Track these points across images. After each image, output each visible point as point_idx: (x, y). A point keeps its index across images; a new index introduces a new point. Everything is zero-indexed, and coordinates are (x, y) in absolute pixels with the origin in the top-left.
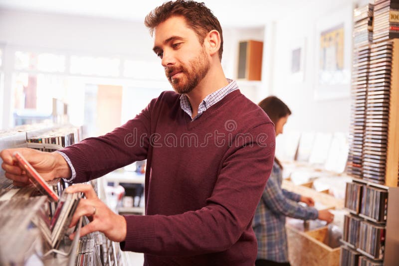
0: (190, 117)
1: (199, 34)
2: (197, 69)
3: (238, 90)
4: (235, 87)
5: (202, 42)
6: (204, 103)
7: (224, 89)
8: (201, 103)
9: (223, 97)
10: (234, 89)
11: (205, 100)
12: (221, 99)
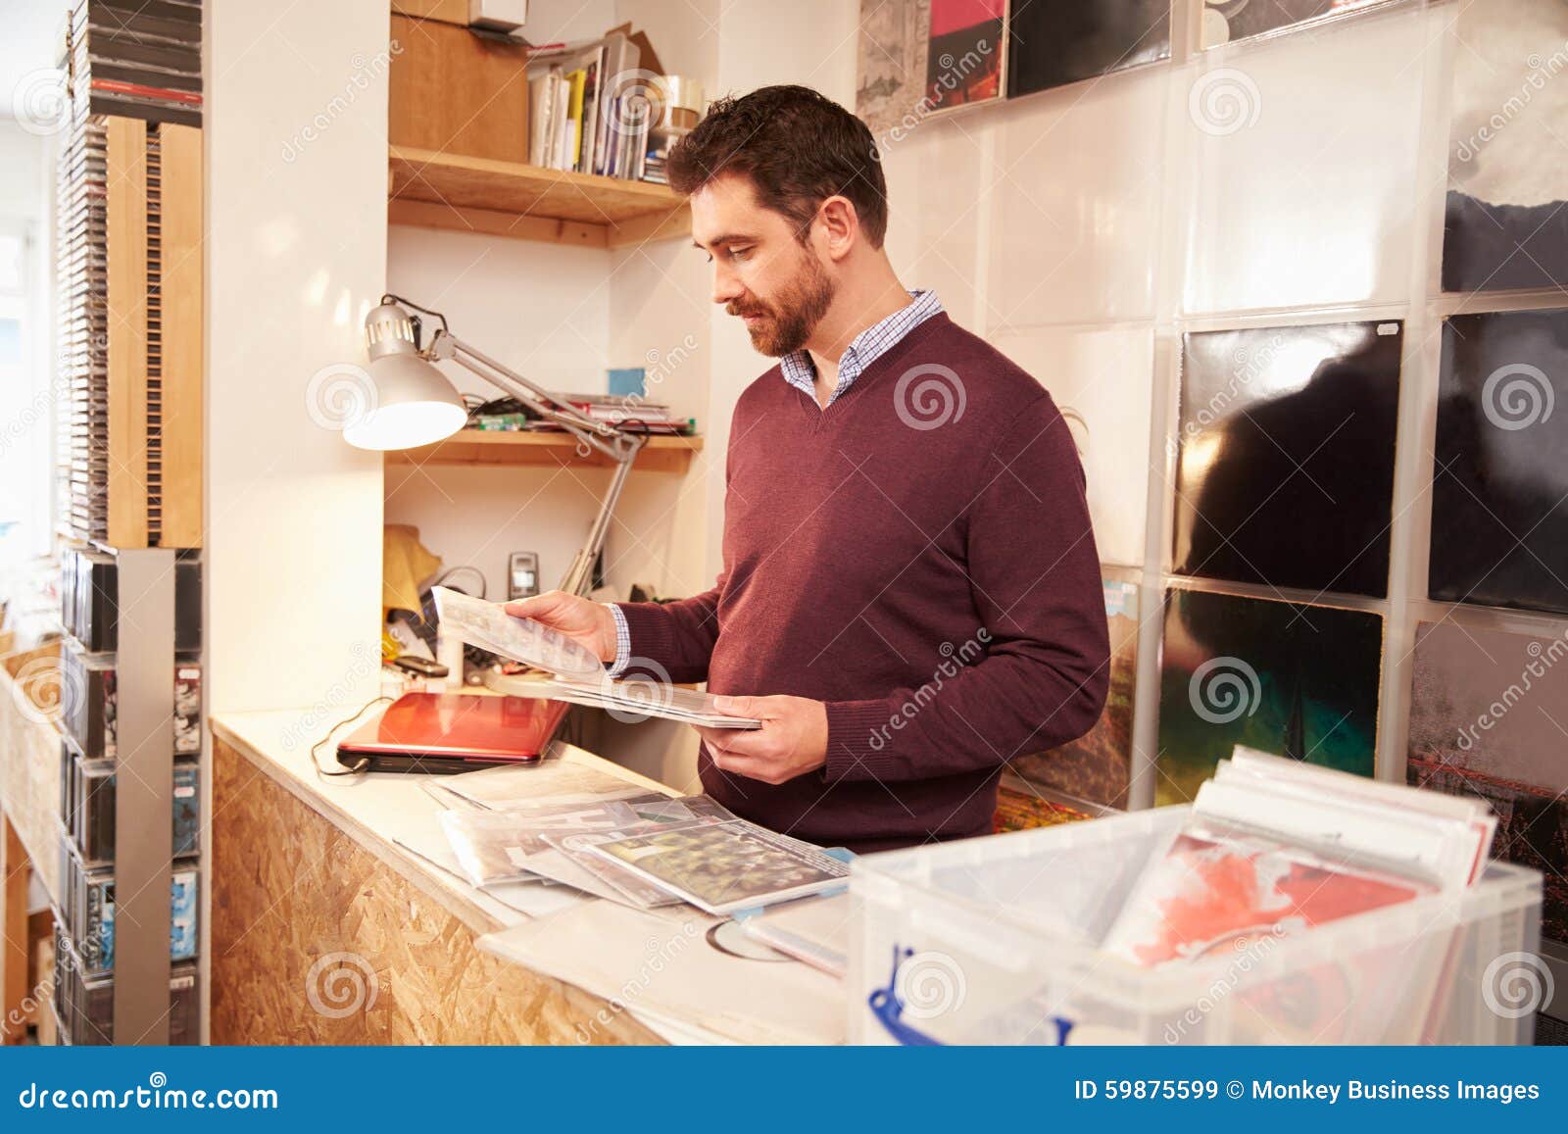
0: (810, 399)
1: (793, 215)
2: (797, 305)
3: (943, 314)
4: (933, 307)
5: (803, 238)
6: (854, 353)
7: (904, 314)
8: (844, 355)
9: (902, 336)
10: (932, 312)
11: (855, 345)
12: (897, 340)
